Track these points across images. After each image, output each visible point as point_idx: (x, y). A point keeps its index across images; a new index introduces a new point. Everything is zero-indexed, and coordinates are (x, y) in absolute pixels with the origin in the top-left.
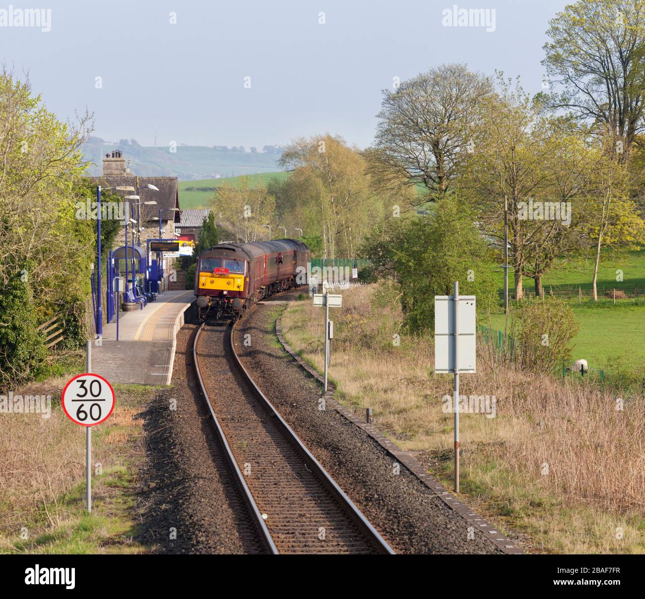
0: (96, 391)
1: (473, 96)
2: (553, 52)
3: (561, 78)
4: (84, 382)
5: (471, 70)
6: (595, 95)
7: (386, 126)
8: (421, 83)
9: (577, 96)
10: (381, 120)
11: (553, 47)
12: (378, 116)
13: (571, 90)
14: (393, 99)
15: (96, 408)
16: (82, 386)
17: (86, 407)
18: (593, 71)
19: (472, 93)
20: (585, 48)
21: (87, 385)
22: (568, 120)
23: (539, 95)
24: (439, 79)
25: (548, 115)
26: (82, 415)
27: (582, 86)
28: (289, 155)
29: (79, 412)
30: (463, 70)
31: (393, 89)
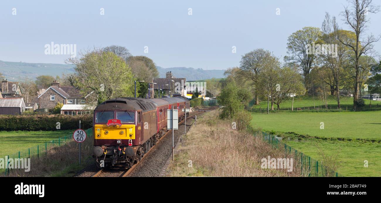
0: (82, 134)
1: (265, 57)
2: (289, 45)
3: (292, 52)
4: (79, 131)
5: (265, 50)
6: (300, 57)
7: (242, 65)
8: (251, 54)
9: (296, 57)
10: (241, 63)
11: (289, 44)
12: (240, 62)
13: (294, 55)
14: (244, 58)
15: (82, 138)
16: (78, 132)
17: (79, 138)
18: (300, 50)
19: (265, 56)
20: (298, 44)
21: (79, 132)
22: (293, 63)
23: (286, 56)
24: (256, 53)
25: (288, 62)
26: (78, 140)
27: (297, 54)
28: (226, 72)
29: (77, 139)
30: (262, 50)
31: (244, 56)
